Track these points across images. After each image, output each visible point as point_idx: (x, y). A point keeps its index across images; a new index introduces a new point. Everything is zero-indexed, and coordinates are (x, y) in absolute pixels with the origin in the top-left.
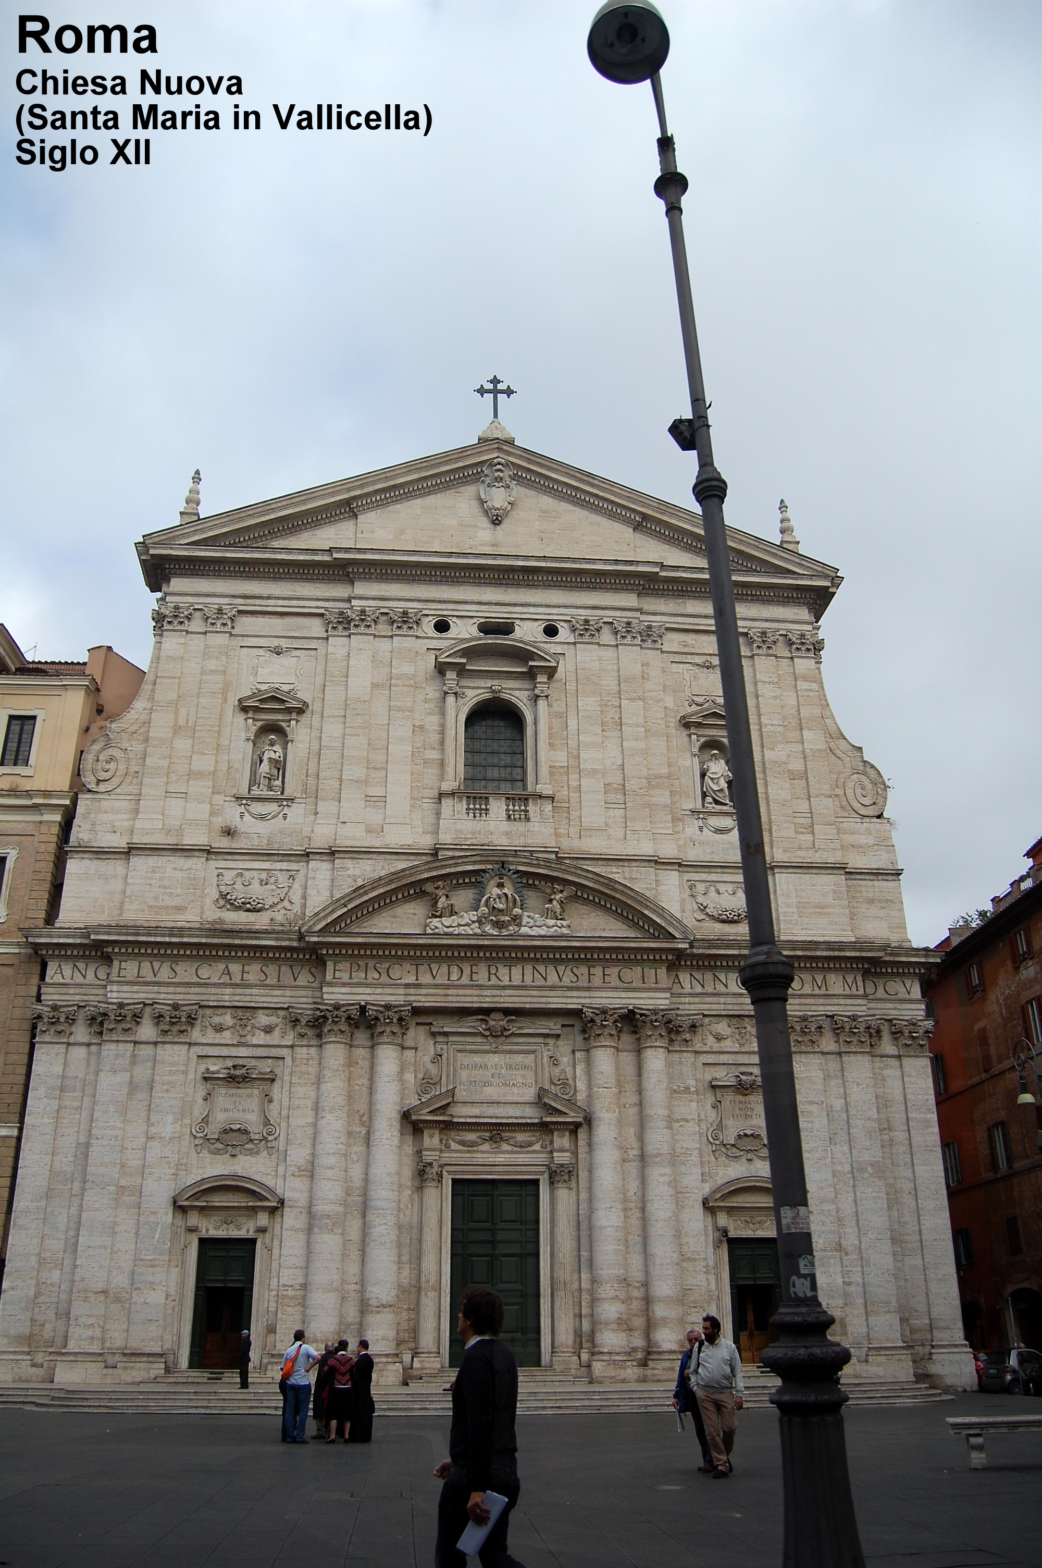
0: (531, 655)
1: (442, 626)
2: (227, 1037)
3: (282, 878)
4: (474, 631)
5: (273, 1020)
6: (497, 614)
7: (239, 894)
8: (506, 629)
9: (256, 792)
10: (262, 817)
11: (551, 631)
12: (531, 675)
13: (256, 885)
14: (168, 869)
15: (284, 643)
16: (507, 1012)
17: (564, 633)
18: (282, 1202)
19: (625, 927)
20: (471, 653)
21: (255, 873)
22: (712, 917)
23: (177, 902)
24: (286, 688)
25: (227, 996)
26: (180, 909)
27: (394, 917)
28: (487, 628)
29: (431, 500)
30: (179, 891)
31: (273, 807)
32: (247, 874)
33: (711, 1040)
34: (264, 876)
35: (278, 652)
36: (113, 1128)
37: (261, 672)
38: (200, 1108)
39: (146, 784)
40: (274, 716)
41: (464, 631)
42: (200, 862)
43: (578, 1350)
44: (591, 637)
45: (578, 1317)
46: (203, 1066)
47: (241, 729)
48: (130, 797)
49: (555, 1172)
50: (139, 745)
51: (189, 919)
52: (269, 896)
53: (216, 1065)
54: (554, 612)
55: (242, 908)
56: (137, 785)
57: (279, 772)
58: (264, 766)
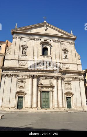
0: (49, 43)
1: (40, 40)
2: (20, 78)
3: (26, 63)
4: (43, 40)
5: (25, 76)
7: (21, 64)
8: (46, 40)
9: (23, 54)
10: (23, 57)
11: (50, 41)
12: (49, 45)
14: (15, 61)
16: (47, 76)
17: (52, 41)
18: (26, 93)
20: (44, 43)
22: (65, 68)
24: (26, 45)
25: (21, 74)
28: (44, 40)
30: (16, 64)
31: (25, 56)
32: (22, 62)
33: (65, 79)
34: (24, 62)
35: (25, 41)
37: (23, 43)
38: (18, 84)
39: (12, 53)
40: (24, 48)
41: (42, 40)
42: (18, 61)
43: (53, 107)
44: (54, 41)
45: (53, 104)
46: (18, 80)
47: (21, 48)
48: (11, 55)
49: (51, 91)
50: (12, 50)
51: (17, 66)
52: (24, 64)
53: (19, 80)
54: (51, 39)
55: (22, 65)
56: (11, 53)
57: (25, 53)
58: (24, 52)
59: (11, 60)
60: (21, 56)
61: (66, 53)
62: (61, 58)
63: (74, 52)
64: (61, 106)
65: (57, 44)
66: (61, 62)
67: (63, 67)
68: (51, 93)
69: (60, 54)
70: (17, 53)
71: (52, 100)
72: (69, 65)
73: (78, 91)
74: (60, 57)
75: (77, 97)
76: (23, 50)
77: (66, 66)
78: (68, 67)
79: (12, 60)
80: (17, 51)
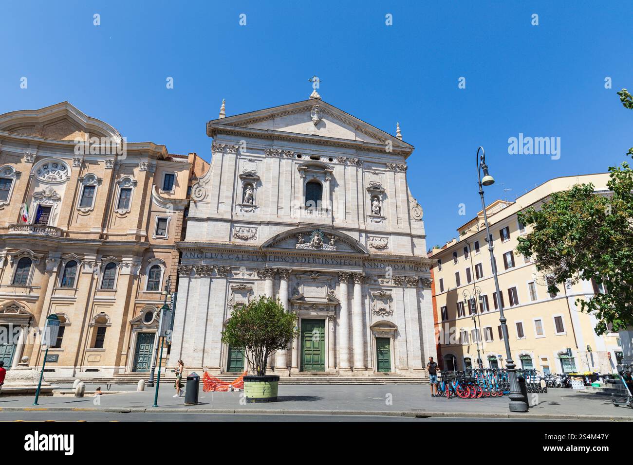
0: (326, 168)
1: (299, 156)
2: (237, 276)
3: (254, 231)
4: (309, 159)
5: (251, 272)
6: (315, 154)
7: (240, 234)
8: (318, 158)
9: (245, 203)
10: (247, 211)
11: (331, 160)
12: (326, 173)
13: (245, 231)
14: (220, 226)
15: (252, 158)
16: (317, 272)
17: (335, 161)
19: (349, 248)
20: (309, 166)
21: (245, 228)
22: (374, 247)
23: (222, 235)
24: (253, 172)
26: (223, 238)
27: (286, 243)
28: (313, 158)
29: (296, 116)
30: (223, 233)
31: (250, 208)
32: (243, 228)
33: (373, 282)
34: (248, 229)
35: (250, 160)
36: (204, 302)
37: (246, 166)
38: (230, 297)
39: (212, 199)
40: (250, 180)
41: (306, 158)
42: (229, 224)
43: (335, 367)
44: (343, 162)
45: (335, 358)
46: (231, 284)
47: (240, 184)
48: (207, 203)
49: (330, 318)
50: (209, 187)
51: (226, 241)
52: (249, 235)
53: (234, 285)
54: (332, 155)
55: (242, 238)
56: (209, 199)
57: (251, 197)
58: (247, 196)
59: (209, 219)
60: (238, 209)
61: (378, 200)
62: (361, 217)
63: (402, 197)
64: (358, 363)
65: (351, 170)
66: (362, 227)
67: (369, 243)
68: (329, 326)
69: (361, 203)
70: (227, 197)
71: (331, 346)
72: (387, 239)
73: (412, 320)
74: (361, 212)
75: (410, 338)
76: (245, 188)
77: (378, 242)
78: (382, 243)
79: (209, 223)
80: (227, 192)
